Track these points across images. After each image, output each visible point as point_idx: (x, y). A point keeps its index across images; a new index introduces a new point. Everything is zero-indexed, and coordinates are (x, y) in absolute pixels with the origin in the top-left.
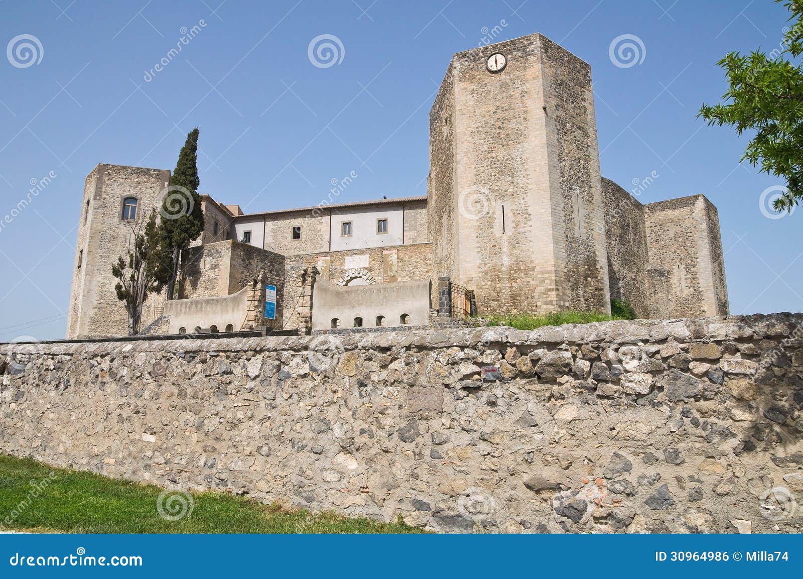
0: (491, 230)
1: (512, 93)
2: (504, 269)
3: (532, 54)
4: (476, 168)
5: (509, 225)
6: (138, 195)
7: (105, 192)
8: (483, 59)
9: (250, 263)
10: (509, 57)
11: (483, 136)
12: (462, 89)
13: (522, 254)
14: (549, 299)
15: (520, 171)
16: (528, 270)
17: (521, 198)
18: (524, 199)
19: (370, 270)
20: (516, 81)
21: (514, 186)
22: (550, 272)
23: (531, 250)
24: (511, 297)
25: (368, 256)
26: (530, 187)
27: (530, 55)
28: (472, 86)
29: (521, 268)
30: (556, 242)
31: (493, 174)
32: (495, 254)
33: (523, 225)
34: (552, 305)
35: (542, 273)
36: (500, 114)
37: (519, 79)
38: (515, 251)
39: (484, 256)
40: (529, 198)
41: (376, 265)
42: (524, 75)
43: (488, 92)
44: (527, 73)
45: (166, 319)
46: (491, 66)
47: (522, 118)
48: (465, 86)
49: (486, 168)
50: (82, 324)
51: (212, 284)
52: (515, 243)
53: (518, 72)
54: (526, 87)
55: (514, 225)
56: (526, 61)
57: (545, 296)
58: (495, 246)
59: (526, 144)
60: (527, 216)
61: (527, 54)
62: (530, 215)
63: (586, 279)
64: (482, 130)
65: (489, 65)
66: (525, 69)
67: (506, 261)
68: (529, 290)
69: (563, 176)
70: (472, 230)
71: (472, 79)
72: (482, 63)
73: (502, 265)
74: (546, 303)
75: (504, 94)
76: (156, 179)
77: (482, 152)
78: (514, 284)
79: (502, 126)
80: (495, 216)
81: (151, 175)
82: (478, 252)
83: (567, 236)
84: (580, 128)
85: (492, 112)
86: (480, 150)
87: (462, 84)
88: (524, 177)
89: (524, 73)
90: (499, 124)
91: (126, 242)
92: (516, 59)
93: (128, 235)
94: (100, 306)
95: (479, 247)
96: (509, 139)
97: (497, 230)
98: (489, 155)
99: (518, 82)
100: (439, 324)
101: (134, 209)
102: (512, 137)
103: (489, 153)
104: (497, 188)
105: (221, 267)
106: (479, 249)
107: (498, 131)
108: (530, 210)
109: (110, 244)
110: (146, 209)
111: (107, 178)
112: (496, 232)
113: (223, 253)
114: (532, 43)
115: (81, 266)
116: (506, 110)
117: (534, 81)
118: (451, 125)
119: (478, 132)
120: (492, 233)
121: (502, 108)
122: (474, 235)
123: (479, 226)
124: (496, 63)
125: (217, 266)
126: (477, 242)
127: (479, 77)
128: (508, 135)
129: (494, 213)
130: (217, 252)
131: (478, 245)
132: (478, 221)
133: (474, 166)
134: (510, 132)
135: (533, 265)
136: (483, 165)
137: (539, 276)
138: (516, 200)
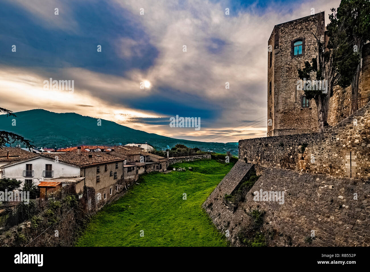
7: (280, 42)
50: (275, 123)
76: (315, 21)
81: (310, 20)
94: (285, 111)
109: (287, 74)
110: (310, 44)
111: (281, 33)
115: (271, 91)
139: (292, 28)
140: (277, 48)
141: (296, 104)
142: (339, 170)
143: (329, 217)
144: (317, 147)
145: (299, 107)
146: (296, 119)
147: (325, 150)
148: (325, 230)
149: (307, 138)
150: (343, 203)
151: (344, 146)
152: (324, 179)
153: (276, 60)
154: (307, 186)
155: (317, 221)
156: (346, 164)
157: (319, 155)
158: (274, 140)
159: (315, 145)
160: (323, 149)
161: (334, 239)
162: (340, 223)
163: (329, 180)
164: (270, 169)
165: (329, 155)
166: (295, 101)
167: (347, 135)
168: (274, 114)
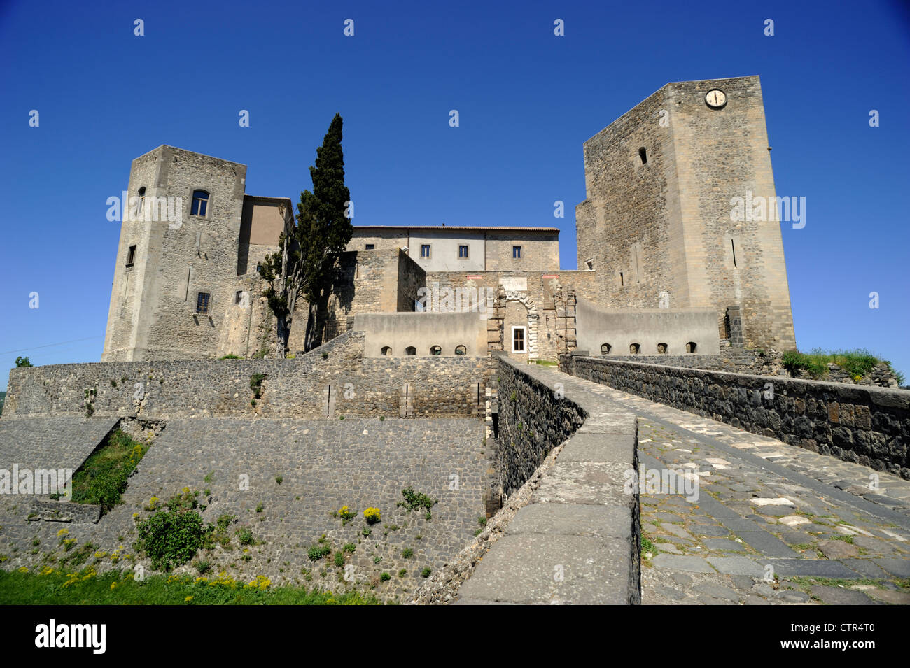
0: (721, 263)
1: (734, 131)
2: (738, 302)
3: (753, 96)
4: (700, 200)
5: (740, 260)
6: (209, 189)
7: (170, 180)
8: (701, 93)
10: (729, 95)
11: (707, 170)
12: (680, 120)
13: (756, 288)
14: (787, 334)
16: (764, 305)
17: (751, 234)
18: (754, 235)
19: (529, 293)
20: (737, 119)
22: (787, 308)
23: (765, 285)
24: (747, 330)
25: (526, 279)
26: (759, 224)
27: (751, 96)
28: (691, 118)
31: (720, 208)
32: (727, 286)
33: (755, 260)
35: (778, 308)
36: (723, 150)
37: (740, 118)
38: (748, 285)
39: (715, 288)
40: (759, 235)
42: (746, 115)
43: (708, 127)
44: (749, 113)
45: (358, 336)
46: (711, 101)
47: (746, 157)
48: (683, 117)
49: (712, 201)
50: (139, 335)
51: (372, 296)
52: (747, 276)
53: (739, 112)
54: (748, 127)
55: (745, 260)
56: (747, 101)
57: (782, 330)
58: (726, 278)
59: (752, 182)
60: (758, 252)
61: (747, 96)
62: (761, 251)
64: (704, 163)
65: (708, 100)
66: (746, 109)
67: (739, 294)
68: (765, 324)
70: (701, 261)
71: (690, 111)
72: (700, 97)
73: (735, 298)
74: (785, 338)
75: (726, 131)
76: (232, 174)
77: (706, 185)
78: (750, 317)
79: (725, 162)
80: (724, 249)
81: (225, 167)
82: (709, 284)
85: (713, 147)
86: (703, 182)
87: (680, 115)
89: (745, 113)
90: (723, 159)
91: (195, 241)
92: (735, 97)
93: (198, 234)
94: (162, 313)
95: (710, 279)
96: (734, 175)
97: (728, 263)
98: (714, 189)
99: (739, 121)
100: (733, 355)
101: (204, 204)
102: (737, 174)
103: (713, 186)
104: (725, 222)
105: (382, 278)
106: (709, 281)
107: (723, 166)
108: (762, 246)
109: (176, 242)
110: (220, 205)
112: (726, 265)
113: (387, 261)
114: (752, 85)
115: (132, 265)
116: (729, 147)
117: (756, 122)
118: (657, 154)
119: (700, 164)
120: (722, 265)
121: (725, 144)
122: (703, 266)
123: (708, 258)
124: (716, 99)
125: (376, 276)
126: (707, 273)
127: (697, 110)
128: (733, 171)
129: (723, 246)
130: (377, 259)
131: (708, 276)
132: (706, 252)
133: (698, 198)
134: (734, 168)
135: (769, 300)
136: (708, 198)
137: (775, 311)
138: (746, 235)
140: (163, 188)
141: (185, 303)
142: (314, 410)
143: (311, 467)
144: (284, 379)
145: (190, 311)
146: (183, 333)
147: (296, 384)
148: (311, 484)
149: (269, 366)
150: (325, 447)
151: (322, 378)
152: (294, 424)
154: (269, 437)
155: (297, 477)
156: (323, 401)
157: (286, 391)
158: (198, 366)
159: (281, 376)
160: (293, 382)
161: (323, 489)
162: (327, 469)
163: (300, 423)
164: (182, 421)
165: (301, 390)
166: (184, 297)
167: (326, 365)
168: (137, 314)
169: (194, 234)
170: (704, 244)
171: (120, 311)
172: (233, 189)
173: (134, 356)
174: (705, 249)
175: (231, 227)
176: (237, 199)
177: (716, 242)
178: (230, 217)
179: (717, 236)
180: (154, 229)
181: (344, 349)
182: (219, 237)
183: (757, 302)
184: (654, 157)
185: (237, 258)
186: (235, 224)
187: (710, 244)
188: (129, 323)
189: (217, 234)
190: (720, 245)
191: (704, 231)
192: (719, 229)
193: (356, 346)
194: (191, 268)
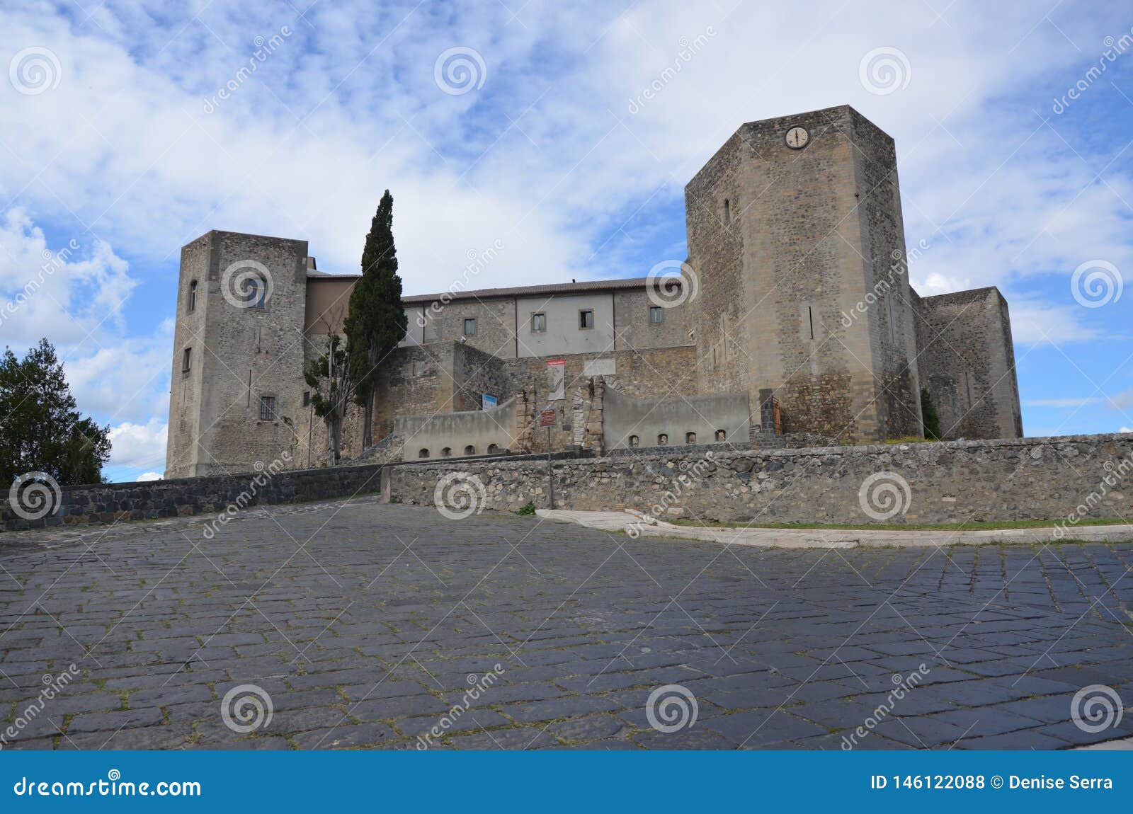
0: (797, 335)
1: (817, 176)
2: (814, 379)
3: (841, 130)
4: (775, 262)
5: (818, 331)
7: (223, 270)
8: (780, 132)
9: (471, 369)
10: (812, 131)
11: (784, 226)
12: (755, 168)
13: (835, 362)
14: (868, 413)
15: (830, 268)
16: (843, 382)
17: (832, 299)
18: (835, 300)
19: (618, 378)
20: (821, 162)
21: (822, 285)
22: (868, 383)
23: (845, 358)
24: (824, 411)
25: (614, 360)
26: (842, 286)
27: (838, 131)
28: (767, 164)
29: (835, 380)
30: (873, 350)
31: (797, 270)
32: (803, 362)
33: (834, 330)
34: (872, 419)
35: (859, 384)
36: (803, 200)
37: (825, 159)
38: (825, 359)
39: (789, 364)
40: (841, 299)
41: (626, 371)
42: (831, 155)
43: (788, 174)
44: (835, 152)
46: (791, 142)
47: (830, 207)
48: (760, 164)
49: (788, 263)
50: (201, 449)
51: (427, 395)
52: (826, 350)
53: (823, 151)
54: (833, 169)
55: (823, 330)
56: (834, 138)
57: (863, 409)
58: (802, 353)
59: (836, 237)
60: (838, 319)
61: (834, 130)
62: (842, 318)
63: (900, 391)
64: (781, 218)
65: (788, 140)
66: (832, 147)
67: (816, 370)
68: (844, 403)
69: (876, 274)
70: (774, 334)
71: (767, 156)
72: (779, 137)
73: (811, 374)
74: (864, 418)
75: (808, 177)
76: (291, 253)
77: (782, 244)
78: (827, 397)
79: (806, 214)
80: (800, 319)
81: (283, 247)
82: (781, 360)
83: (882, 343)
84: (888, 217)
85: (792, 197)
86: (779, 241)
87: (755, 161)
88: (834, 275)
89: (831, 153)
90: (802, 211)
91: (255, 338)
92: (820, 134)
93: (257, 329)
95: (783, 354)
96: (814, 230)
97: (804, 336)
98: (792, 248)
99: (823, 164)
100: (763, 441)
102: (819, 228)
103: (790, 246)
104: (801, 287)
105: (439, 374)
106: (782, 357)
107: (803, 220)
109: (233, 341)
110: (280, 293)
111: (224, 251)
112: (802, 338)
113: (442, 356)
114: (840, 118)
115: (189, 370)
116: (810, 196)
117: (843, 163)
118: (736, 209)
119: (777, 220)
120: (798, 338)
121: (806, 193)
122: (776, 341)
123: (782, 330)
124: (797, 137)
125: (433, 372)
126: (781, 349)
127: (775, 154)
128: (813, 225)
129: (799, 316)
130: (433, 355)
131: (782, 352)
132: (780, 324)
133: (773, 260)
134: (815, 222)
135: (848, 375)
136: (784, 259)
137: (856, 387)
138: (825, 301)
139: (248, 249)
140: (214, 280)
141: (248, 410)
145: (254, 418)
146: (247, 444)
153: (211, 305)
166: (246, 403)
168: (197, 426)
169: (254, 329)
170: (778, 314)
171: (179, 423)
172: (293, 272)
173: (196, 473)
174: (778, 321)
175: (294, 317)
176: (299, 283)
177: (791, 312)
178: (292, 306)
179: (792, 303)
180: (209, 328)
181: (386, 453)
182: (281, 330)
183: (835, 379)
184: (734, 211)
185: (303, 352)
186: (299, 313)
187: (785, 313)
188: (190, 436)
189: (279, 327)
190: (796, 314)
191: (778, 299)
192: (796, 295)
193: (397, 451)
194: (252, 369)
